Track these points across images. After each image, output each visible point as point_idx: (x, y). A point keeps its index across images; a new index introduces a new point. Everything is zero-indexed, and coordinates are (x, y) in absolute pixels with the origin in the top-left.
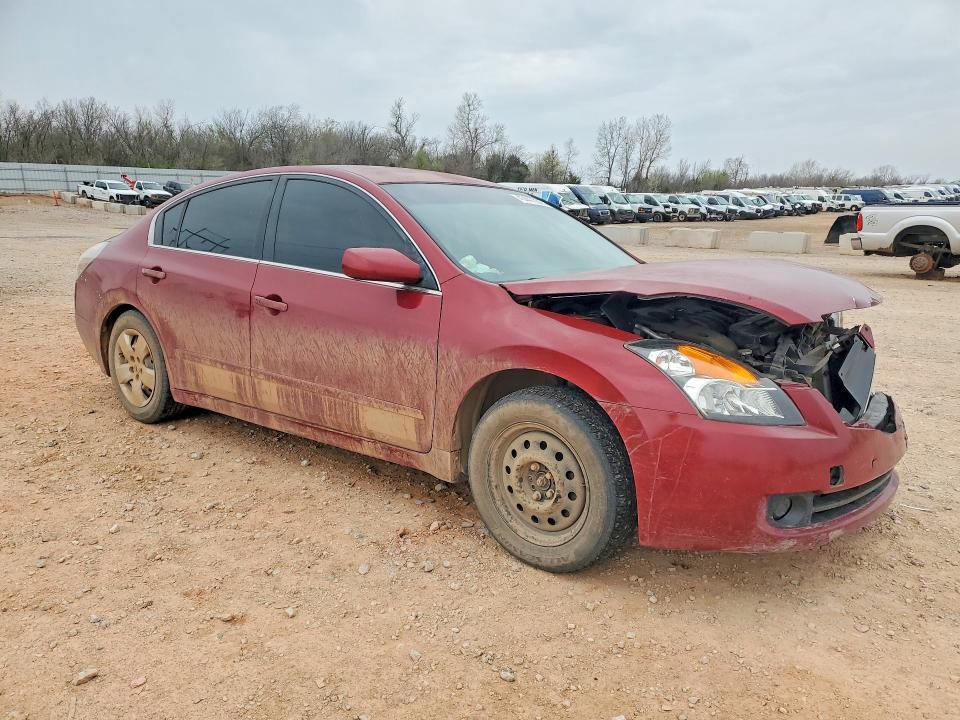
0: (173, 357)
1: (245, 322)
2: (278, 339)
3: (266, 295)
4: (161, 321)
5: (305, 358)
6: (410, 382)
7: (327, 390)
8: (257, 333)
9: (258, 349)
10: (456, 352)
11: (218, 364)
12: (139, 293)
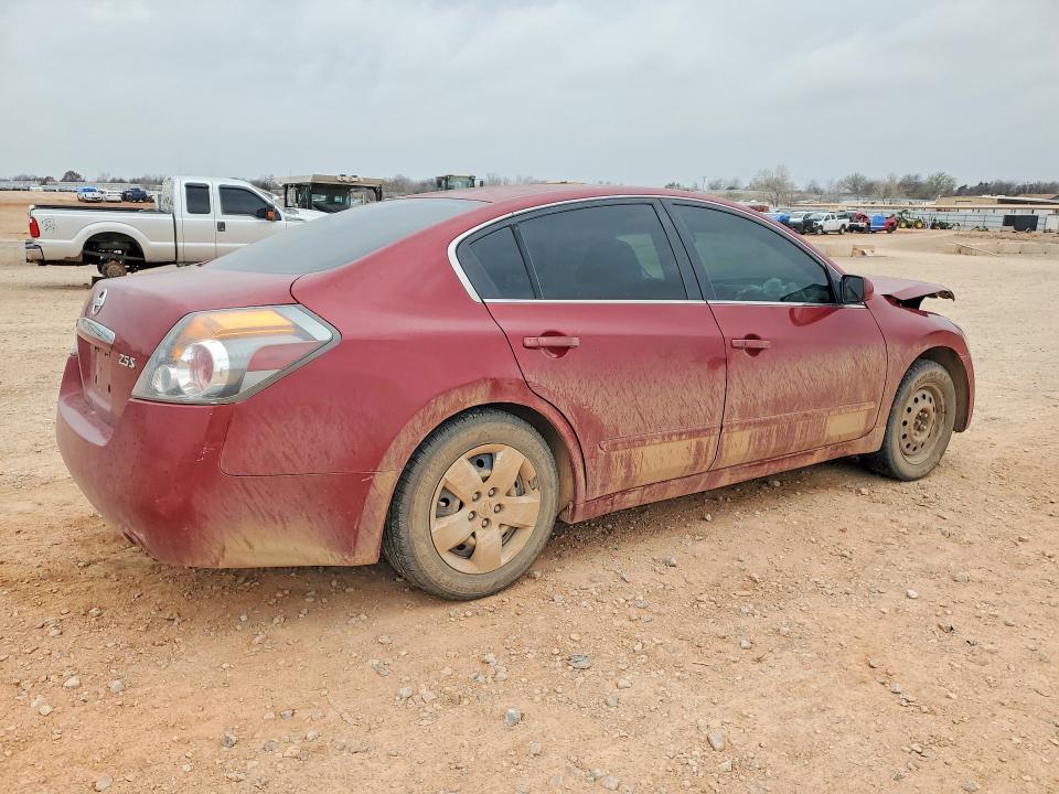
0: (594, 456)
1: (721, 374)
2: (760, 381)
3: (743, 336)
4: (578, 410)
5: (788, 391)
6: (869, 381)
7: (806, 415)
8: (736, 380)
9: (735, 399)
10: (898, 348)
11: (674, 438)
12: (530, 377)
